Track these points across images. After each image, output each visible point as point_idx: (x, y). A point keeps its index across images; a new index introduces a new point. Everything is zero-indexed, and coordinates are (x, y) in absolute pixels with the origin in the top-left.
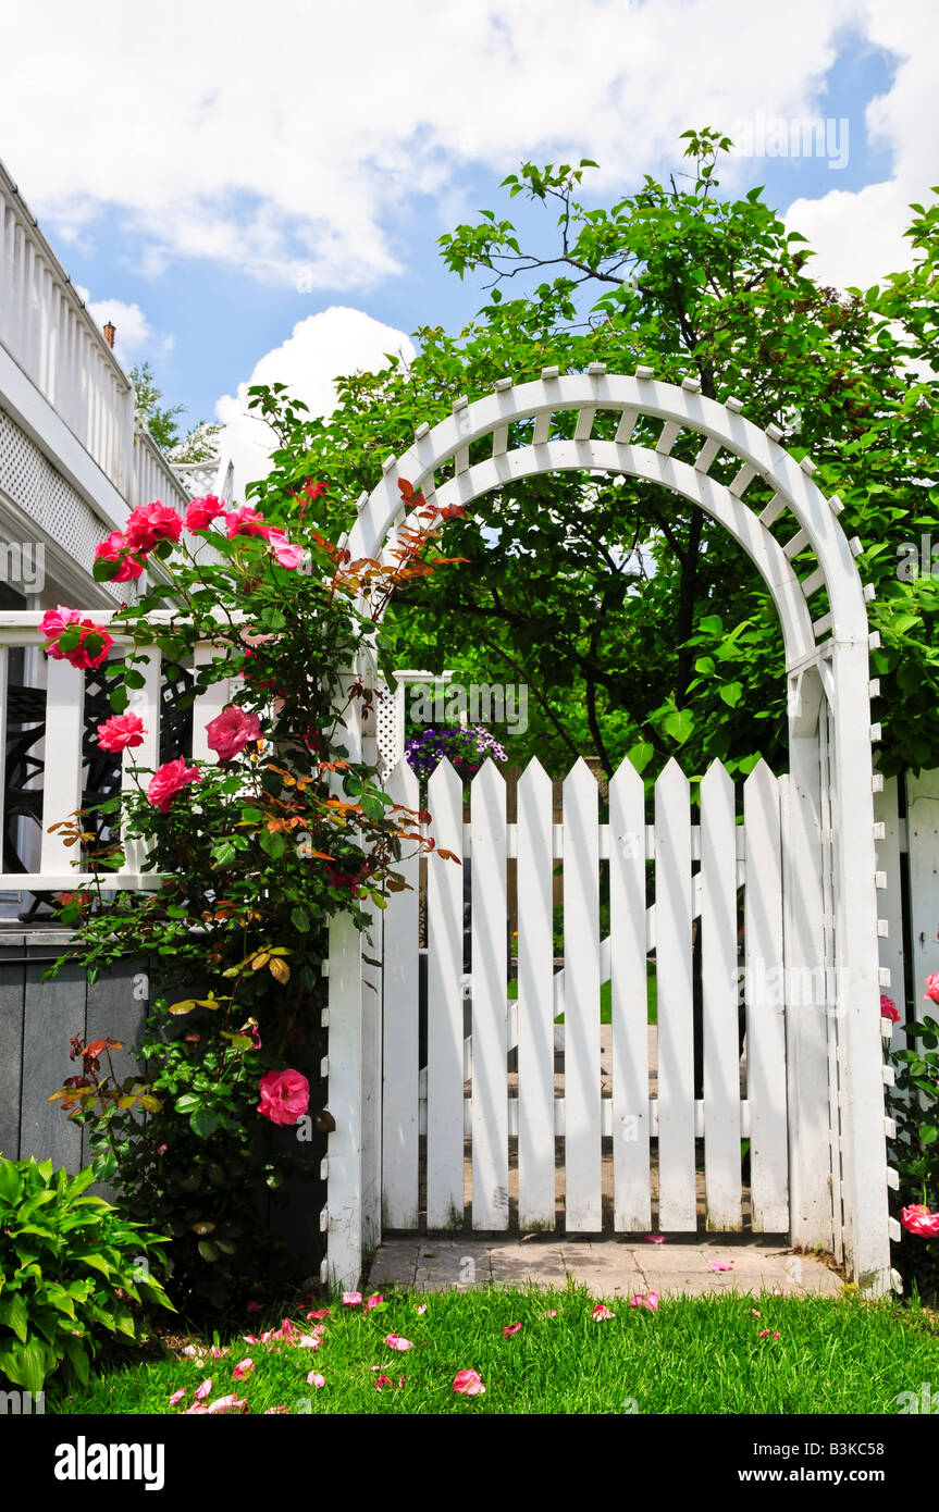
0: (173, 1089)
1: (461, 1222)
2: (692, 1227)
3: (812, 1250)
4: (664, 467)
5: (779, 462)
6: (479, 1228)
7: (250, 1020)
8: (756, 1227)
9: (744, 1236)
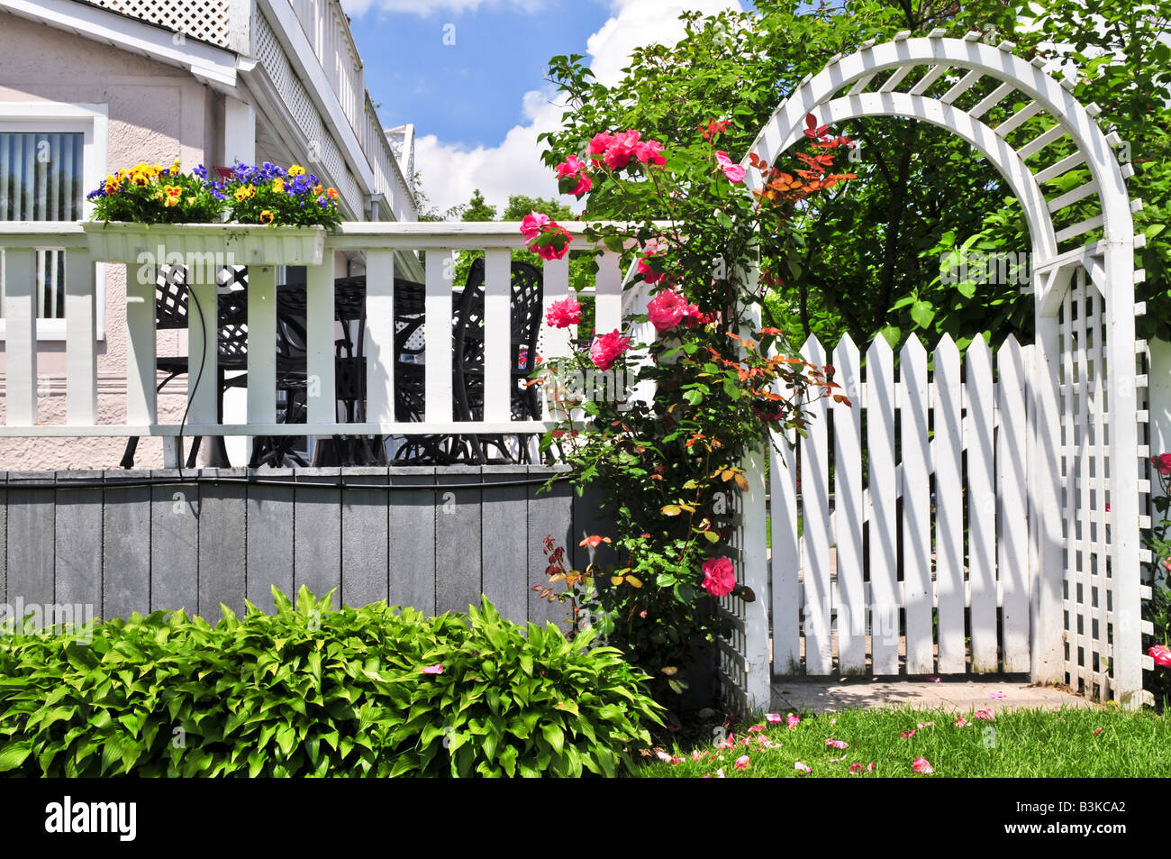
0: (651, 571)
1: (798, 670)
2: (962, 670)
3: (1051, 684)
4: (947, 114)
5: (1070, 107)
6: (812, 674)
7: (705, 520)
8: (1007, 669)
9: (1000, 675)
